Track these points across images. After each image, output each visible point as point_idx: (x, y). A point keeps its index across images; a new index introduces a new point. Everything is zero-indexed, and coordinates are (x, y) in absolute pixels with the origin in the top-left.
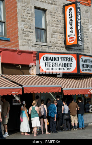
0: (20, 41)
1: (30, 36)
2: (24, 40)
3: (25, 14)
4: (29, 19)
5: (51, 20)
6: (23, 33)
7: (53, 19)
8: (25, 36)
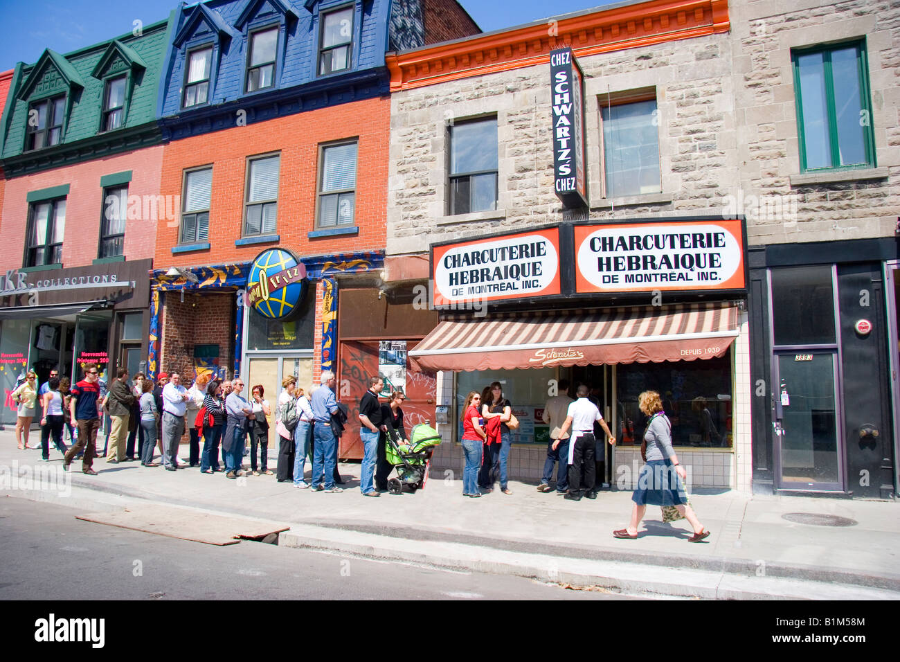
0: (390, 226)
1: (424, 205)
2: (402, 222)
3: (412, 150)
4: (423, 160)
5: (513, 138)
6: (399, 203)
7: (518, 131)
8: (405, 209)
